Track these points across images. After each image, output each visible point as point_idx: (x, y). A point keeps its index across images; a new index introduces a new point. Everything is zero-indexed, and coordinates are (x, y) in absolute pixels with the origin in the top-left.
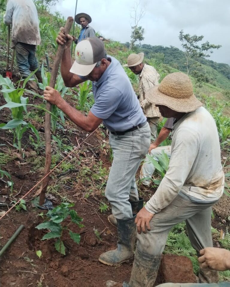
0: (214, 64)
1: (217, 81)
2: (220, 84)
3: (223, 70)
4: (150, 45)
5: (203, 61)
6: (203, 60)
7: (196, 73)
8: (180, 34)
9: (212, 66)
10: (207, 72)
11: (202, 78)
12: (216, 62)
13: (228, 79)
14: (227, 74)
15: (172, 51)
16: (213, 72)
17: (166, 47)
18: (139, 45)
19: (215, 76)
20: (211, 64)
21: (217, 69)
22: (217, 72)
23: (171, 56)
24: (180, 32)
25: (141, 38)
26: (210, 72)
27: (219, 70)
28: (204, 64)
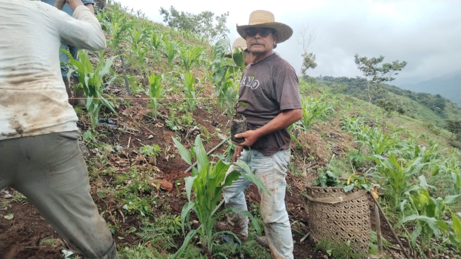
0: (412, 94)
1: (418, 114)
2: (422, 117)
3: (424, 100)
4: (332, 77)
5: (398, 92)
6: (398, 90)
7: (382, 102)
8: (355, 58)
9: (410, 97)
10: (404, 104)
11: (391, 106)
12: (414, 92)
13: (432, 111)
14: (430, 106)
15: (359, 82)
16: (411, 103)
17: (351, 78)
18: (320, 77)
19: (415, 108)
20: (408, 94)
21: (417, 99)
22: (416, 102)
23: (358, 88)
24: (355, 56)
25: (313, 66)
26: (408, 104)
27: (420, 101)
28: (399, 95)
